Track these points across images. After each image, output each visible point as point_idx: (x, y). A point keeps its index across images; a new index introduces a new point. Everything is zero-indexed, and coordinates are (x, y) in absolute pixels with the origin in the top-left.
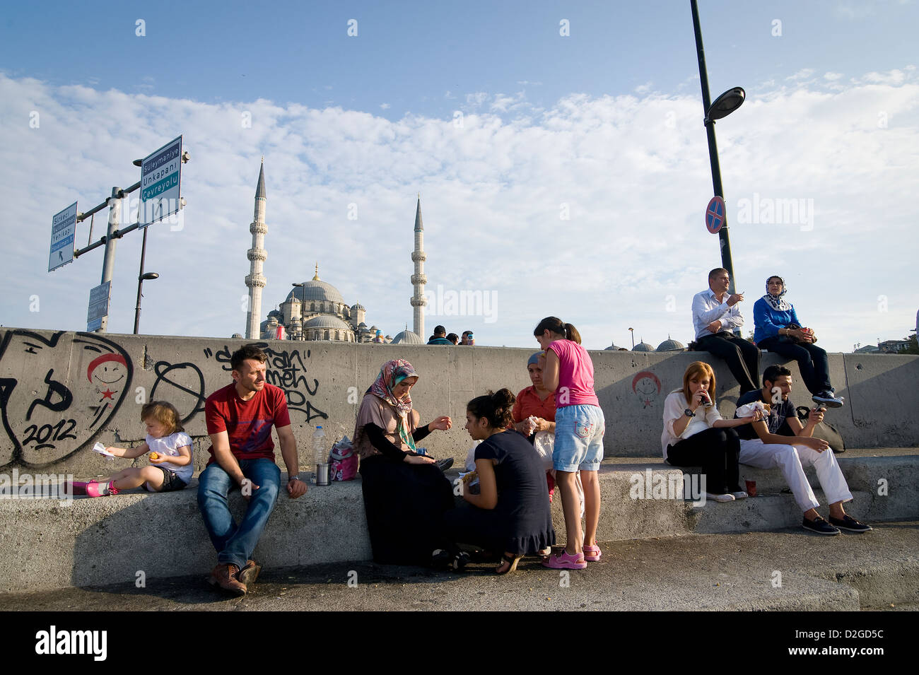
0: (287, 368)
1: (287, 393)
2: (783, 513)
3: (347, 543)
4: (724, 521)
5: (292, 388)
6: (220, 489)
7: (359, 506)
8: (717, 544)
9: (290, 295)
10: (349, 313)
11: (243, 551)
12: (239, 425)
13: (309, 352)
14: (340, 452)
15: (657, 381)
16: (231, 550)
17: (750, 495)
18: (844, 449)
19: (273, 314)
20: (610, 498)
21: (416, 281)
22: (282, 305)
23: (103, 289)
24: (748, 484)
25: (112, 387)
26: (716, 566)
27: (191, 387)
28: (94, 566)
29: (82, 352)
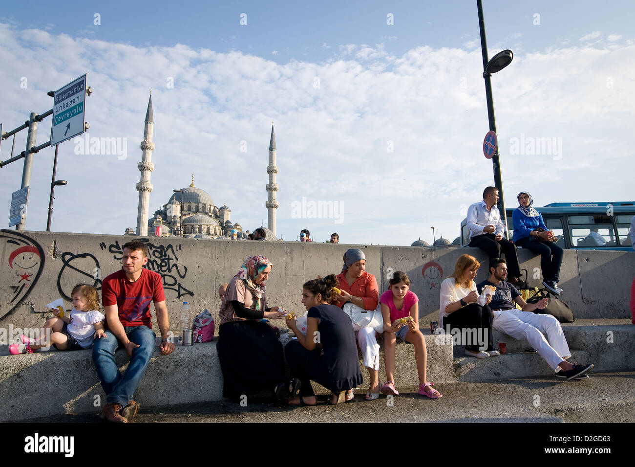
0: (164, 258)
1: (163, 276)
2: (525, 366)
3: (204, 388)
4: (482, 372)
5: (167, 273)
6: (109, 349)
7: (214, 361)
8: (475, 388)
9: (172, 199)
10: (218, 213)
11: (126, 394)
12: (126, 300)
13: (180, 246)
14: (201, 321)
15: (440, 269)
16: (116, 393)
17: (501, 353)
18: (574, 320)
19: (159, 213)
20: (399, 355)
21: (270, 188)
22: (165, 206)
23: (23, 192)
24: (500, 345)
25: (28, 272)
26: (470, 404)
27: (89, 273)
28: (13, 406)
29: (5, 245)
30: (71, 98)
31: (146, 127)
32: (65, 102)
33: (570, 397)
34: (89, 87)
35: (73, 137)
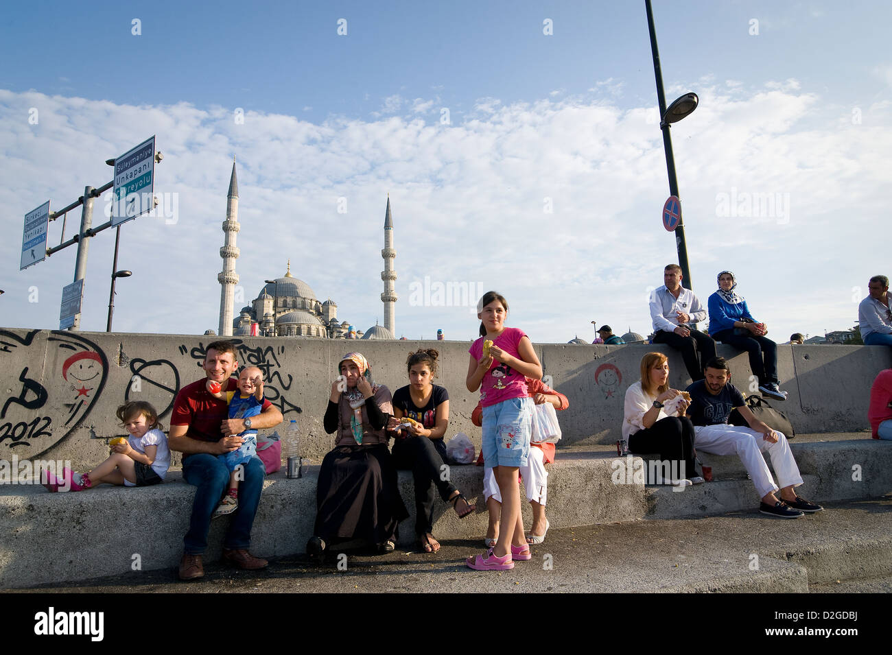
0: (262, 364)
2: (737, 497)
4: (682, 505)
8: (675, 527)
9: (263, 292)
10: (321, 309)
13: (283, 348)
15: (618, 372)
18: (794, 435)
19: (246, 310)
20: (574, 485)
21: (386, 277)
22: (254, 302)
23: (76, 287)
24: (704, 469)
25: (87, 385)
26: (674, 548)
27: (166, 384)
28: (71, 562)
29: (57, 350)
30: (137, 167)
31: (229, 203)
32: (128, 172)
33: (804, 536)
34: (159, 153)
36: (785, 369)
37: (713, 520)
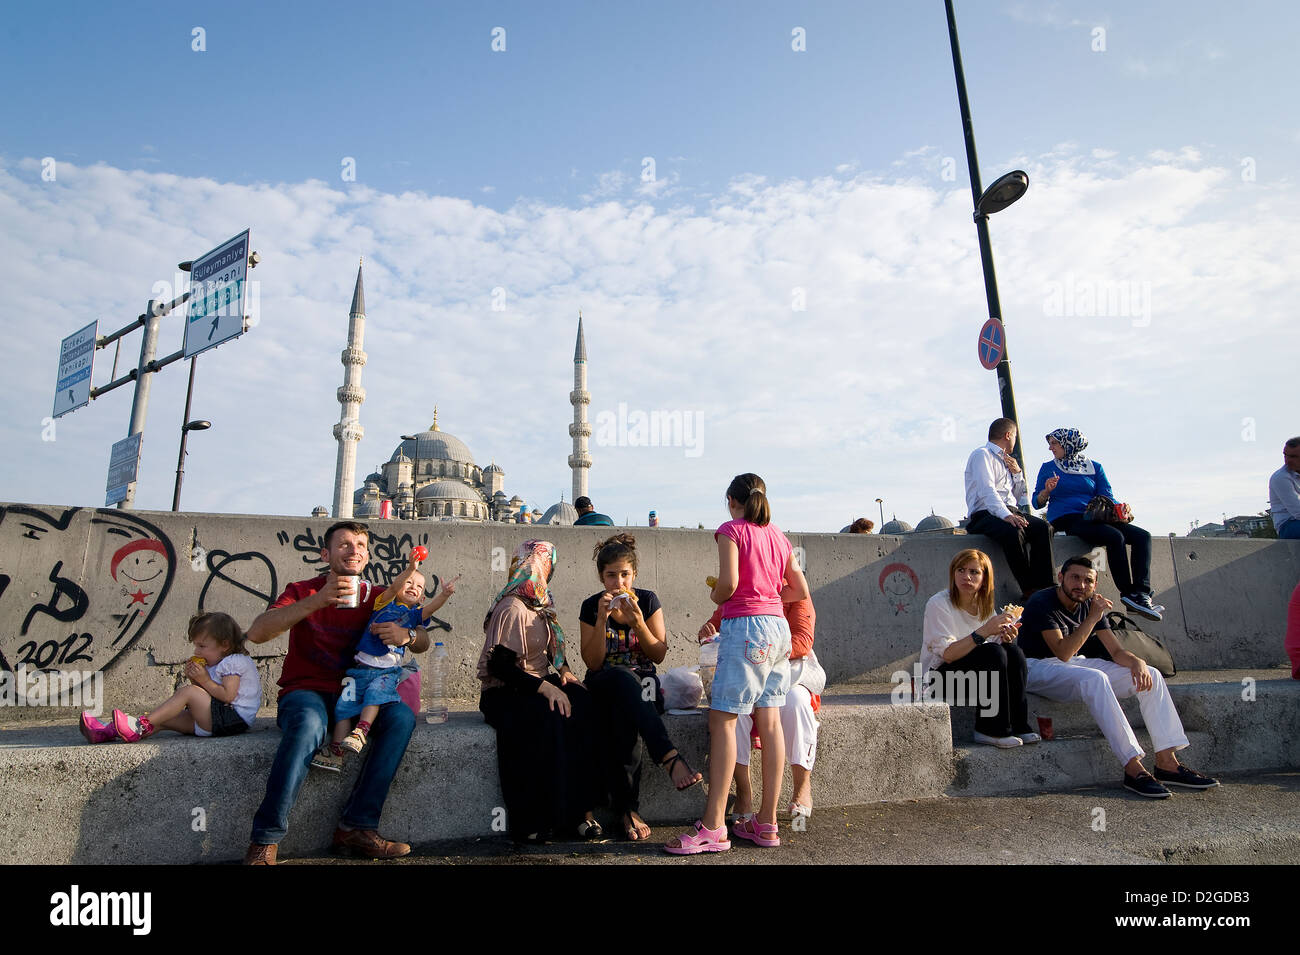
0: (395, 559)
2: (1090, 764)
3: (478, 810)
4: (1008, 776)
8: (997, 808)
9: (397, 452)
10: (481, 477)
13: (426, 536)
15: (913, 576)
17: (1044, 737)
18: (1175, 671)
19: (373, 478)
20: (848, 743)
21: (576, 432)
22: (385, 466)
23: (131, 443)
24: (1041, 721)
25: (145, 587)
26: (996, 839)
27: (257, 588)
28: (116, 846)
29: (104, 537)
30: (222, 273)
31: (352, 324)
33: (1191, 824)
34: (254, 253)
35: (222, 341)
36: (1161, 574)
37: (1055, 799)
